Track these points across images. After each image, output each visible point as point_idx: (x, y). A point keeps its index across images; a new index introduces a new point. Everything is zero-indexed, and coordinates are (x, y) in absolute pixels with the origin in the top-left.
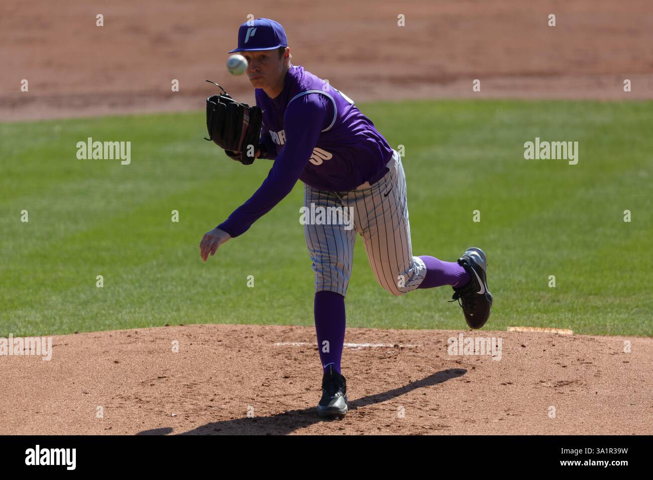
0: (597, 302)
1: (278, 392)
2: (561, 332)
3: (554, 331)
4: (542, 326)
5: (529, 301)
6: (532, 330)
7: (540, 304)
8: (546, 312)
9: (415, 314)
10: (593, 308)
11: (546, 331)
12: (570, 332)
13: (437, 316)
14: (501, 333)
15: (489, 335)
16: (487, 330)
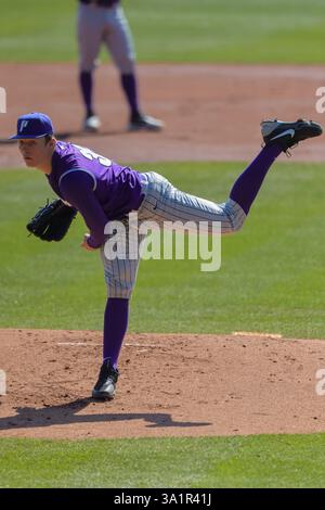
0: (300, 313)
1: (61, 380)
2: (273, 336)
3: (267, 335)
4: (258, 331)
5: (249, 312)
6: (251, 334)
7: (258, 314)
8: (262, 320)
9: (164, 322)
10: (297, 318)
11: (262, 335)
12: (280, 336)
13: (180, 323)
14: (227, 337)
15: (219, 338)
16: (218, 334)
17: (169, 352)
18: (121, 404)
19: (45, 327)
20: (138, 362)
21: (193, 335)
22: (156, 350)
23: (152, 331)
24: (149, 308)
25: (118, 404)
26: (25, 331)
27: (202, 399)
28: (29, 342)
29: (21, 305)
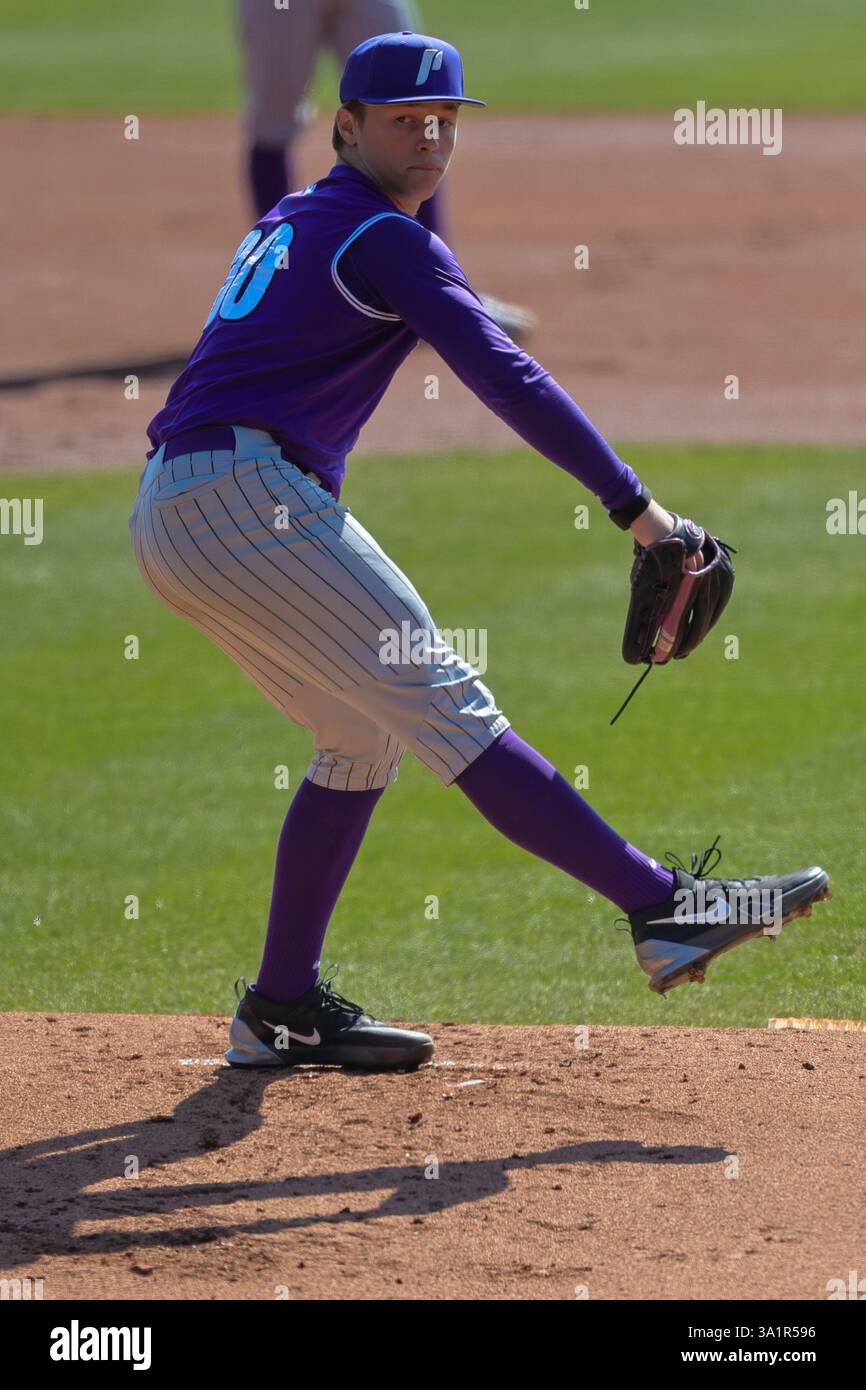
4: (856, 1017)
5: (827, 953)
6: (831, 1026)
7: (854, 960)
9: (538, 985)
13: (591, 990)
14: (749, 1034)
15: (723, 1038)
16: (719, 1024)
17: (554, 1088)
18: (394, 1264)
19: (137, 1007)
20: (451, 1120)
21: (635, 1030)
22: (510, 1083)
23: (497, 1019)
24: (486, 939)
25: (383, 1264)
26: (67, 1022)
27: (664, 1243)
28: (81, 1059)
29: (55, 934)
